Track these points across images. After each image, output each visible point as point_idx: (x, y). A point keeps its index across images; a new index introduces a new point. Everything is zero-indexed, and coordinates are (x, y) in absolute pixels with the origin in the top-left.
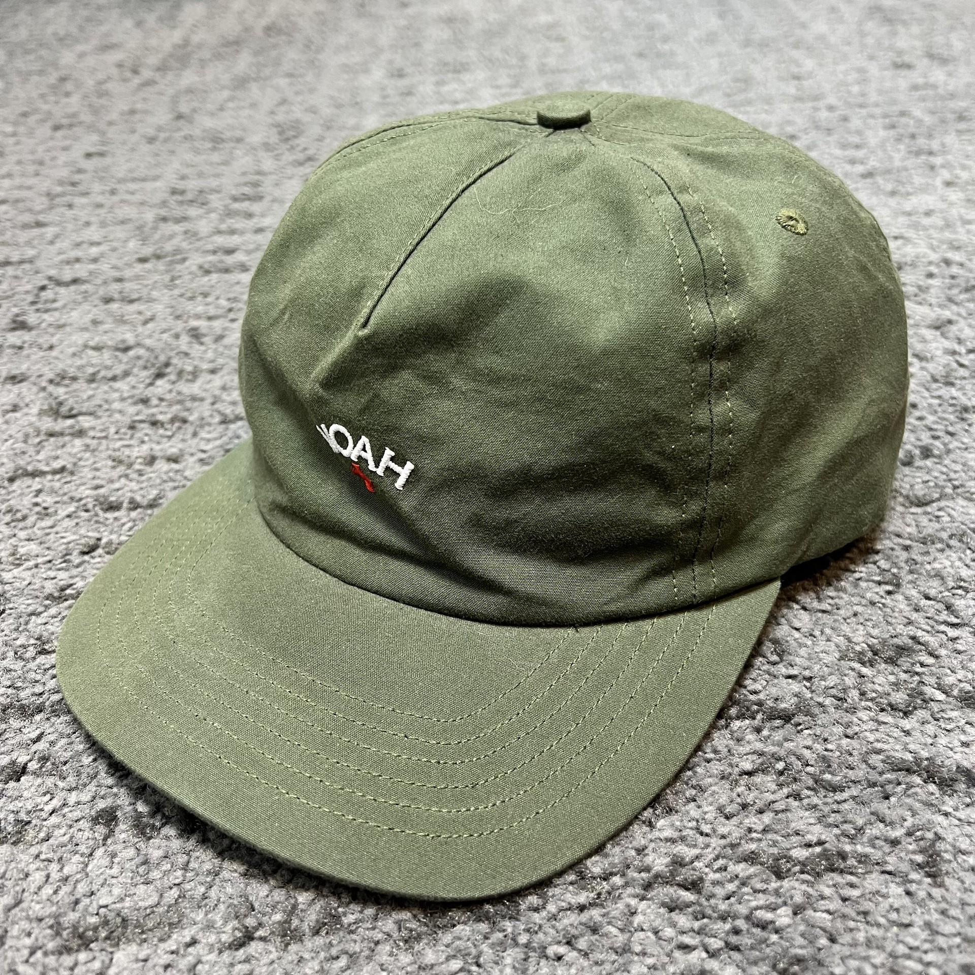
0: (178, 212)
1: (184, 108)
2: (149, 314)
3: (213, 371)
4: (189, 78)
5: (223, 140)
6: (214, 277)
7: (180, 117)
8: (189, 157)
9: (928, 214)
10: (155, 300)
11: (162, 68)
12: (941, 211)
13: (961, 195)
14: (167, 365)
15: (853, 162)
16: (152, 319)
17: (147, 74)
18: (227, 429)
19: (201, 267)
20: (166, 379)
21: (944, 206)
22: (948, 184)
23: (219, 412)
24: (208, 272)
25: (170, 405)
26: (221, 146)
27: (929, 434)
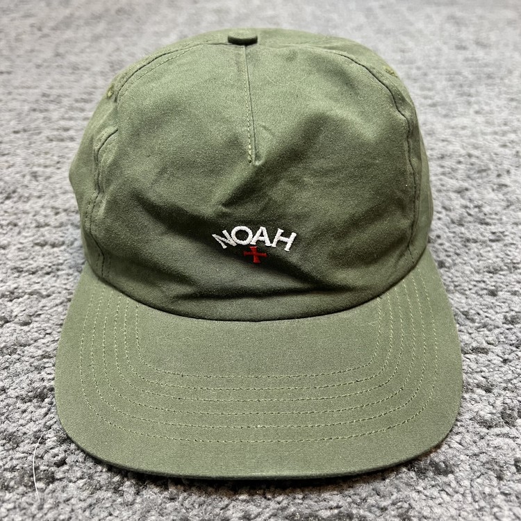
0: (43, 107)
1: (61, 50)
2: (12, 162)
3: (39, 197)
4: (69, 34)
5: (78, 69)
6: (54, 143)
7: (58, 55)
8: (57, 77)
9: (464, 128)
10: (18, 155)
11: (55, 29)
12: (471, 127)
13: (483, 119)
14: (14, 192)
15: (426, 97)
16: (13, 166)
17: (46, 31)
18: (38, 231)
19: (48, 138)
20: (11, 200)
21: (472, 124)
22: (477, 112)
23: (36, 220)
24: (51, 140)
25: (10, 216)
26: (77, 72)
27: (445, 253)
